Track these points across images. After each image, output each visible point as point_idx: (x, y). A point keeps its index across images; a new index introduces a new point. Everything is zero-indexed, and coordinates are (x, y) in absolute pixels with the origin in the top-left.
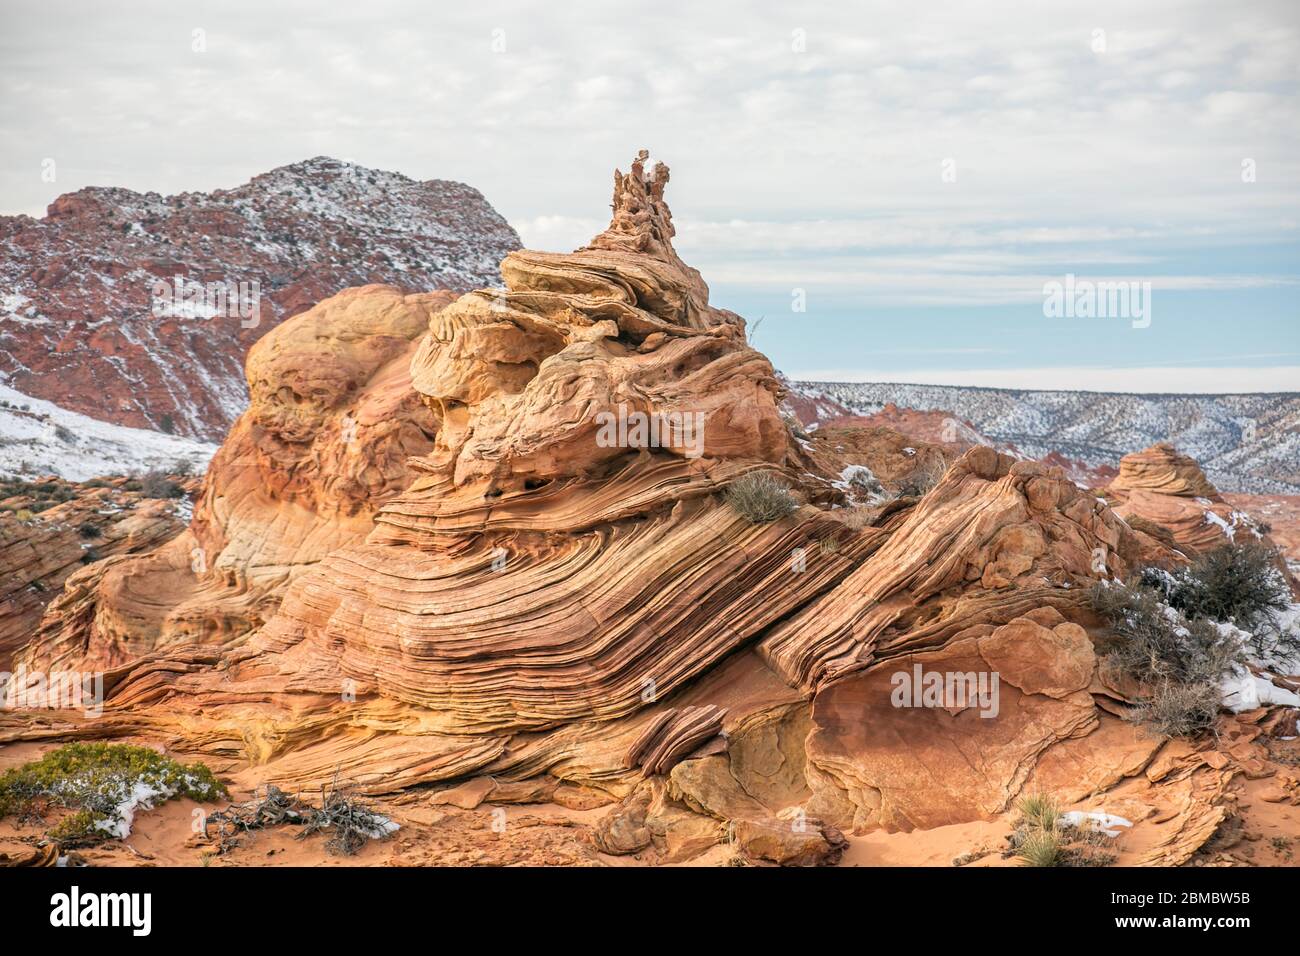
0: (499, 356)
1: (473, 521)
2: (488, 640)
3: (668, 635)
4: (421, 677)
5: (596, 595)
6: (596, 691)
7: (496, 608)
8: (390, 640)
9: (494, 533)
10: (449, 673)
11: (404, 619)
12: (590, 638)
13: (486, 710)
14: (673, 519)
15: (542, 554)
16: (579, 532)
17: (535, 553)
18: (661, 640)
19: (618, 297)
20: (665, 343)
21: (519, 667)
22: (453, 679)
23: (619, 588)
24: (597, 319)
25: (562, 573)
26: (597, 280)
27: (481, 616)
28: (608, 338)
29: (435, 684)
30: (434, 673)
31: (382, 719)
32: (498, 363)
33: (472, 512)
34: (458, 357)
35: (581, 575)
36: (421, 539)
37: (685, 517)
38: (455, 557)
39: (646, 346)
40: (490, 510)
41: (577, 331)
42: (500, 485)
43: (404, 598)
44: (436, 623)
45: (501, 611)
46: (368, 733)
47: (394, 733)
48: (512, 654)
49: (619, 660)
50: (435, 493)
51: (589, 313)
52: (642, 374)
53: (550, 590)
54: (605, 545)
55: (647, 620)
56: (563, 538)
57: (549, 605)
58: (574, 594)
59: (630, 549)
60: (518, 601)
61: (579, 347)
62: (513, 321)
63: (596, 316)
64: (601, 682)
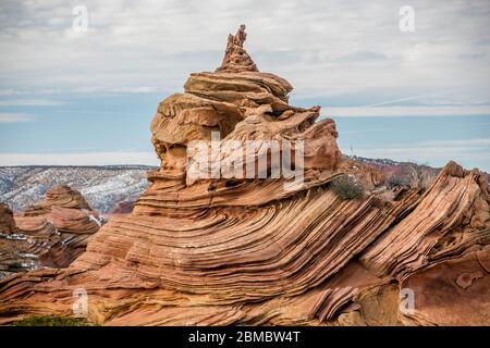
0: (205, 123)
1: (205, 202)
2: (227, 258)
3: (318, 254)
4: (188, 278)
5: (280, 235)
6: (286, 282)
7: (230, 243)
8: (169, 261)
9: (215, 208)
10: (204, 276)
11: (176, 250)
12: (279, 257)
13: (229, 293)
14: (307, 199)
15: (243, 217)
16: (263, 206)
17: (240, 217)
18: (315, 256)
19: (266, 94)
20: (292, 115)
21: (244, 271)
22: (207, 279)
23: (291, 232)
24: (260, 104)
25: (258, 225)
26: (255, 85)
27: (222, 247)
28: (267, 113)
29: (198, 281)
30: (195, 276)
31: (165, 299)
32: (204, 126)
33: (204, 197)
34: (182, 124)
35: (269, 226)
36: (170, 212)
37: (311, 198)
38: (195, 220)
39: (283, 116)
40: (212, 197)
41: (249, 110)
42: (215, 185)
43: (173, 240)
44: (196, 252)
45: (232, 245)
46: (158, 307)
47: (174, 306)
48: (238, 265)
49: (297, 266)
50: (174, 189)
51: (256, 100)
52: (286, 130)
53: (255, 234)
54: (277, 212)
55: (306, 247)
56: (253, 209)
57: (257, 241)
58: (268, 235)
59: (291, 213)
60: (240, 240)
61: (254, 117)
62: (212, 105)
63: (260, 102)
64: (288, 277)
